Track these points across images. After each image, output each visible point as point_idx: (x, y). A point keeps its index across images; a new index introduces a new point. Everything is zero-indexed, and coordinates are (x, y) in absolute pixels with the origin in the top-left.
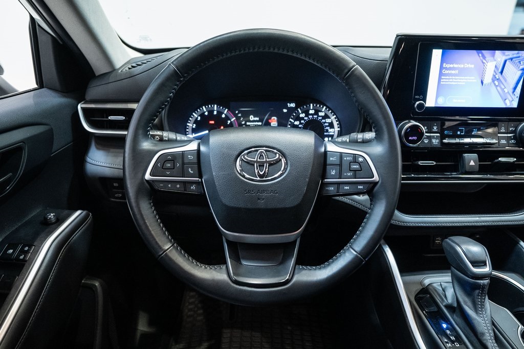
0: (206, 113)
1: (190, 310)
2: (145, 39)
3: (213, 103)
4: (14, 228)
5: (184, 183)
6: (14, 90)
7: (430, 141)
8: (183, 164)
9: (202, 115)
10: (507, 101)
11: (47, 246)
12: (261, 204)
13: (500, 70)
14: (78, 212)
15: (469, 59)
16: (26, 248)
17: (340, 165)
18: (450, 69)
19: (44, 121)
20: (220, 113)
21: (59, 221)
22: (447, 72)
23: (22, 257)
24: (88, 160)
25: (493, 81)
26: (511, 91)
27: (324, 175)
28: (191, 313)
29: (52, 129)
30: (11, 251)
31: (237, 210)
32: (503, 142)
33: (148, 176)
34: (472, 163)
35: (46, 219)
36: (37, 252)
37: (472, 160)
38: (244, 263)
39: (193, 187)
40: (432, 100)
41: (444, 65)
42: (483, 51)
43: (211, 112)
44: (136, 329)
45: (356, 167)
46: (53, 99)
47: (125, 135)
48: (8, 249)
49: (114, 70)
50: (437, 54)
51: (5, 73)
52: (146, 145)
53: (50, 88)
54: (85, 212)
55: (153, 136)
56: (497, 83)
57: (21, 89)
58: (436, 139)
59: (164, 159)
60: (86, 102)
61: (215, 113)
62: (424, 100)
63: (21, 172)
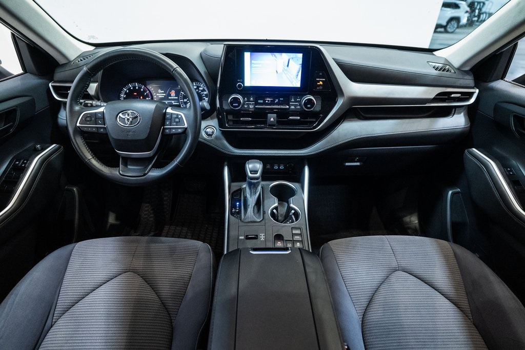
0: (132, 88)
1: (145, 215)
2: (93, 37)
3: (135, 82)
4: (18, 152)
5: (97, 128)
6: (12, 74)
7: (248, 106)
8: (96, 118)
9: (129, 89)
10: (293, 83)
11: (36, 161)
12: (130, 138)
13: (287, 65)
14: (54, 145)
15: (267, 58)
16: (25, 162)
17: (171, 119)
18: (256, 64)
19: (29, 94)
20: (140, 88)
21: (43, 150)
22: (255, 65)
23: (23, 165)
24: (59, 116)
25: (283, 71)
26: (295, 77)
27: (164, 124)
28: (146, 216)
29: (34, 99)
30: (18, 163)
31: (119, 140)
32: (293, 107)
33: (78, 124)
34: (272, 119)
35: (35, 148)
36: (31, 163)
37: (272, 118)
38: (129, 167)
39: (102, 130)
40: (248, 83)
41: (253, 62)
42: (275, 54)
43: (134, 87)
44: (107, 222)
45: (177, 120)
46: (33, 81)
47: (66, 101)
48: (16, 161)
49: (70, 62)
50: (247, 55)
51: (2, 63)
52: (77, 108)
53: (31, 73)
54: (58, 146)
55: (81, 103)
56: (285, 72)
57: (15, 73)
58: (252, 105)
59: (86, 116)
60: (55, 82)
61: (137, 88)
62: (243, 82)
63: (17, 122)
